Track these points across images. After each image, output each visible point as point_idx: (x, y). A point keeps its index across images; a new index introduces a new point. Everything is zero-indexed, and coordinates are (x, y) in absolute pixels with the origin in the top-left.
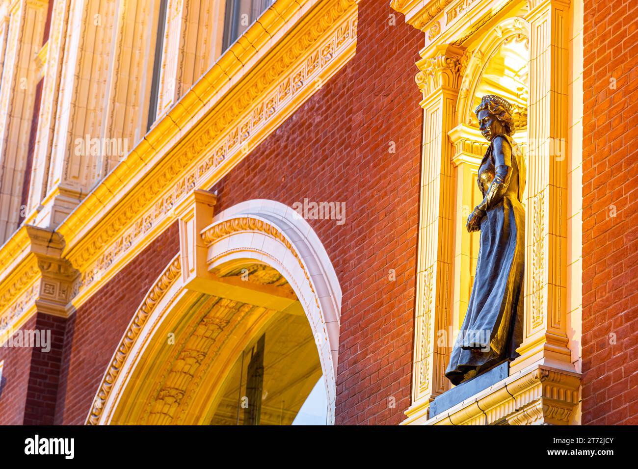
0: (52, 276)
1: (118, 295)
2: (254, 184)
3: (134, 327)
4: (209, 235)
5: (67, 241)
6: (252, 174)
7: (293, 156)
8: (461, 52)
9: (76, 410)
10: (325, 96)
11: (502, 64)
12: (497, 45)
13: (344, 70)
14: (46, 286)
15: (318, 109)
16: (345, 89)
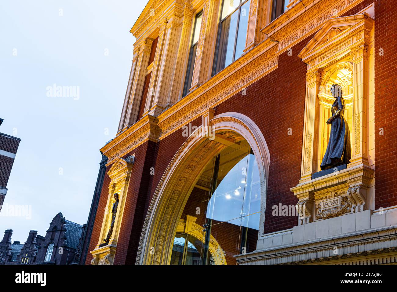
0: (153, 130)
1: (176, 137)
2: (230, 107)
3: (183, 147)
4: (213, 122)
5: (159, 120)
6: (229, 105)
7: (246, 100)
8: (321, 71)
9: (160, 169)
10: (259, 83)
11: (336, 76)
12: (336, 70)
13: (267, 76)
14: (152, 133)
15: (256, 87)
16: (267, 81)
